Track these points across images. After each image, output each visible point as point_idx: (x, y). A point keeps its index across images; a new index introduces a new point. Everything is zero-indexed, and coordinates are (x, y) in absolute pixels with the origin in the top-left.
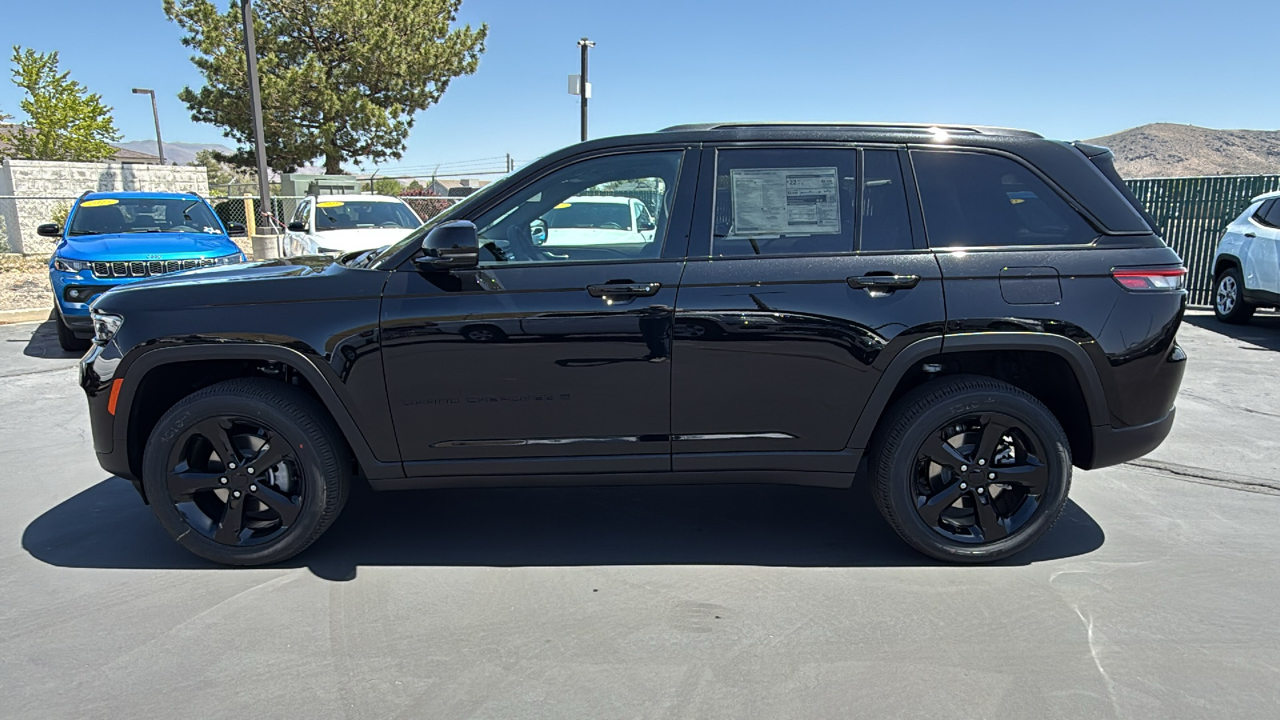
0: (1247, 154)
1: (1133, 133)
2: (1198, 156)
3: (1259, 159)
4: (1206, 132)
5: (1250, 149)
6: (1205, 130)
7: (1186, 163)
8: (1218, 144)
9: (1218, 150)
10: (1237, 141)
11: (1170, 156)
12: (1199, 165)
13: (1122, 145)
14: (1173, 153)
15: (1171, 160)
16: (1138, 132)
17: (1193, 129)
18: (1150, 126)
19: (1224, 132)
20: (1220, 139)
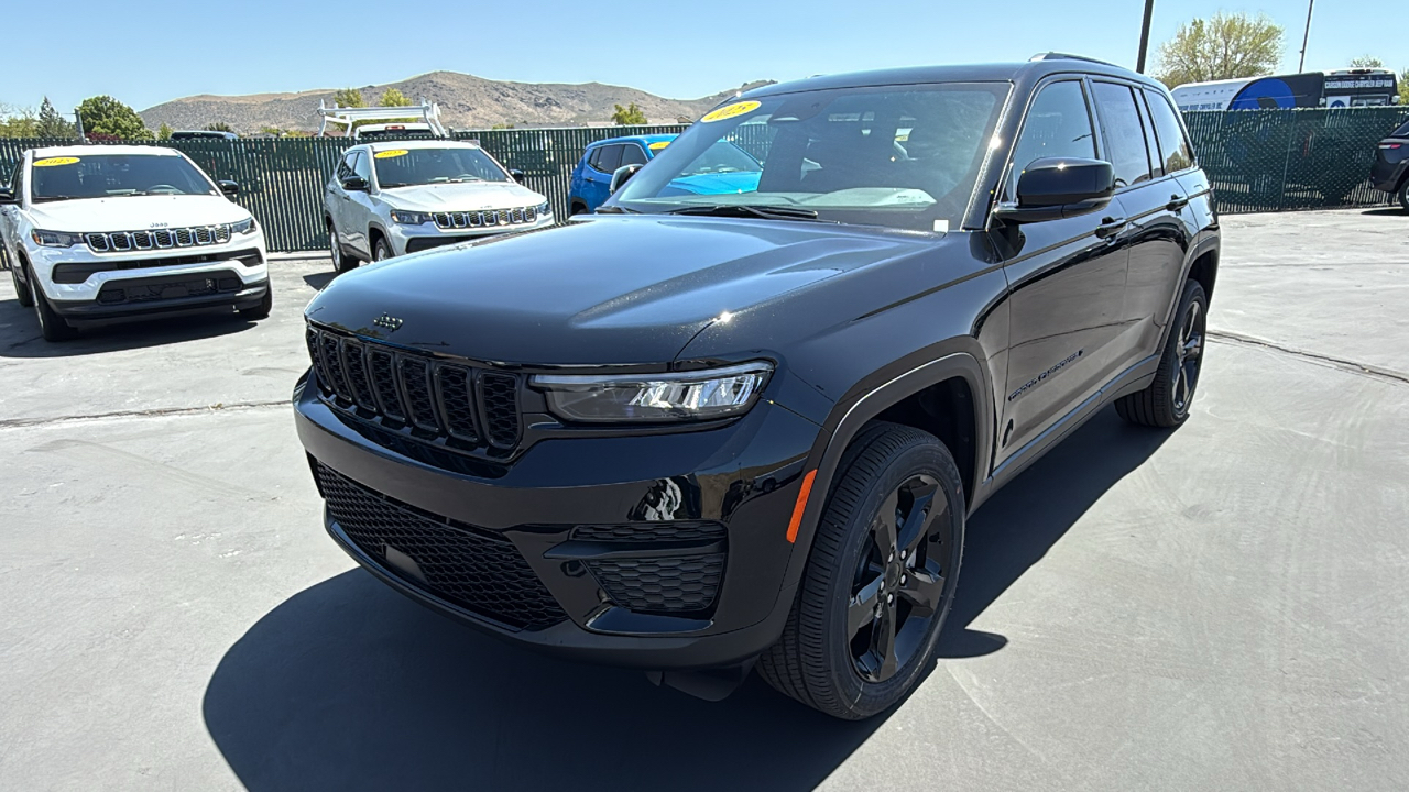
0: (521, 104)
1: (422, 80)
2: (483, 106)
3: (530, 110)
4: (486, 84)
5: (522, 100)
6: (483, 81)
7: (474, 112)
8: (496, 94)
9: (497, 100)
10: (510, 92)
11: (460, 105)
12: (485, 114)
13: (415, 92)
14: (463, 102)
15: (461, 109)
16: (426, 79)
17: (474, 79)
18: (436, 74)
19: (499, 83)
20: (497, 90)
